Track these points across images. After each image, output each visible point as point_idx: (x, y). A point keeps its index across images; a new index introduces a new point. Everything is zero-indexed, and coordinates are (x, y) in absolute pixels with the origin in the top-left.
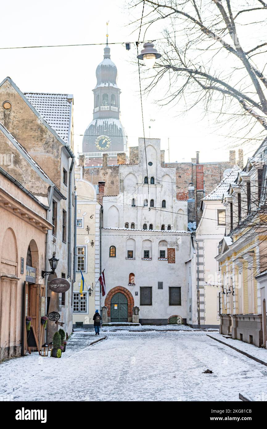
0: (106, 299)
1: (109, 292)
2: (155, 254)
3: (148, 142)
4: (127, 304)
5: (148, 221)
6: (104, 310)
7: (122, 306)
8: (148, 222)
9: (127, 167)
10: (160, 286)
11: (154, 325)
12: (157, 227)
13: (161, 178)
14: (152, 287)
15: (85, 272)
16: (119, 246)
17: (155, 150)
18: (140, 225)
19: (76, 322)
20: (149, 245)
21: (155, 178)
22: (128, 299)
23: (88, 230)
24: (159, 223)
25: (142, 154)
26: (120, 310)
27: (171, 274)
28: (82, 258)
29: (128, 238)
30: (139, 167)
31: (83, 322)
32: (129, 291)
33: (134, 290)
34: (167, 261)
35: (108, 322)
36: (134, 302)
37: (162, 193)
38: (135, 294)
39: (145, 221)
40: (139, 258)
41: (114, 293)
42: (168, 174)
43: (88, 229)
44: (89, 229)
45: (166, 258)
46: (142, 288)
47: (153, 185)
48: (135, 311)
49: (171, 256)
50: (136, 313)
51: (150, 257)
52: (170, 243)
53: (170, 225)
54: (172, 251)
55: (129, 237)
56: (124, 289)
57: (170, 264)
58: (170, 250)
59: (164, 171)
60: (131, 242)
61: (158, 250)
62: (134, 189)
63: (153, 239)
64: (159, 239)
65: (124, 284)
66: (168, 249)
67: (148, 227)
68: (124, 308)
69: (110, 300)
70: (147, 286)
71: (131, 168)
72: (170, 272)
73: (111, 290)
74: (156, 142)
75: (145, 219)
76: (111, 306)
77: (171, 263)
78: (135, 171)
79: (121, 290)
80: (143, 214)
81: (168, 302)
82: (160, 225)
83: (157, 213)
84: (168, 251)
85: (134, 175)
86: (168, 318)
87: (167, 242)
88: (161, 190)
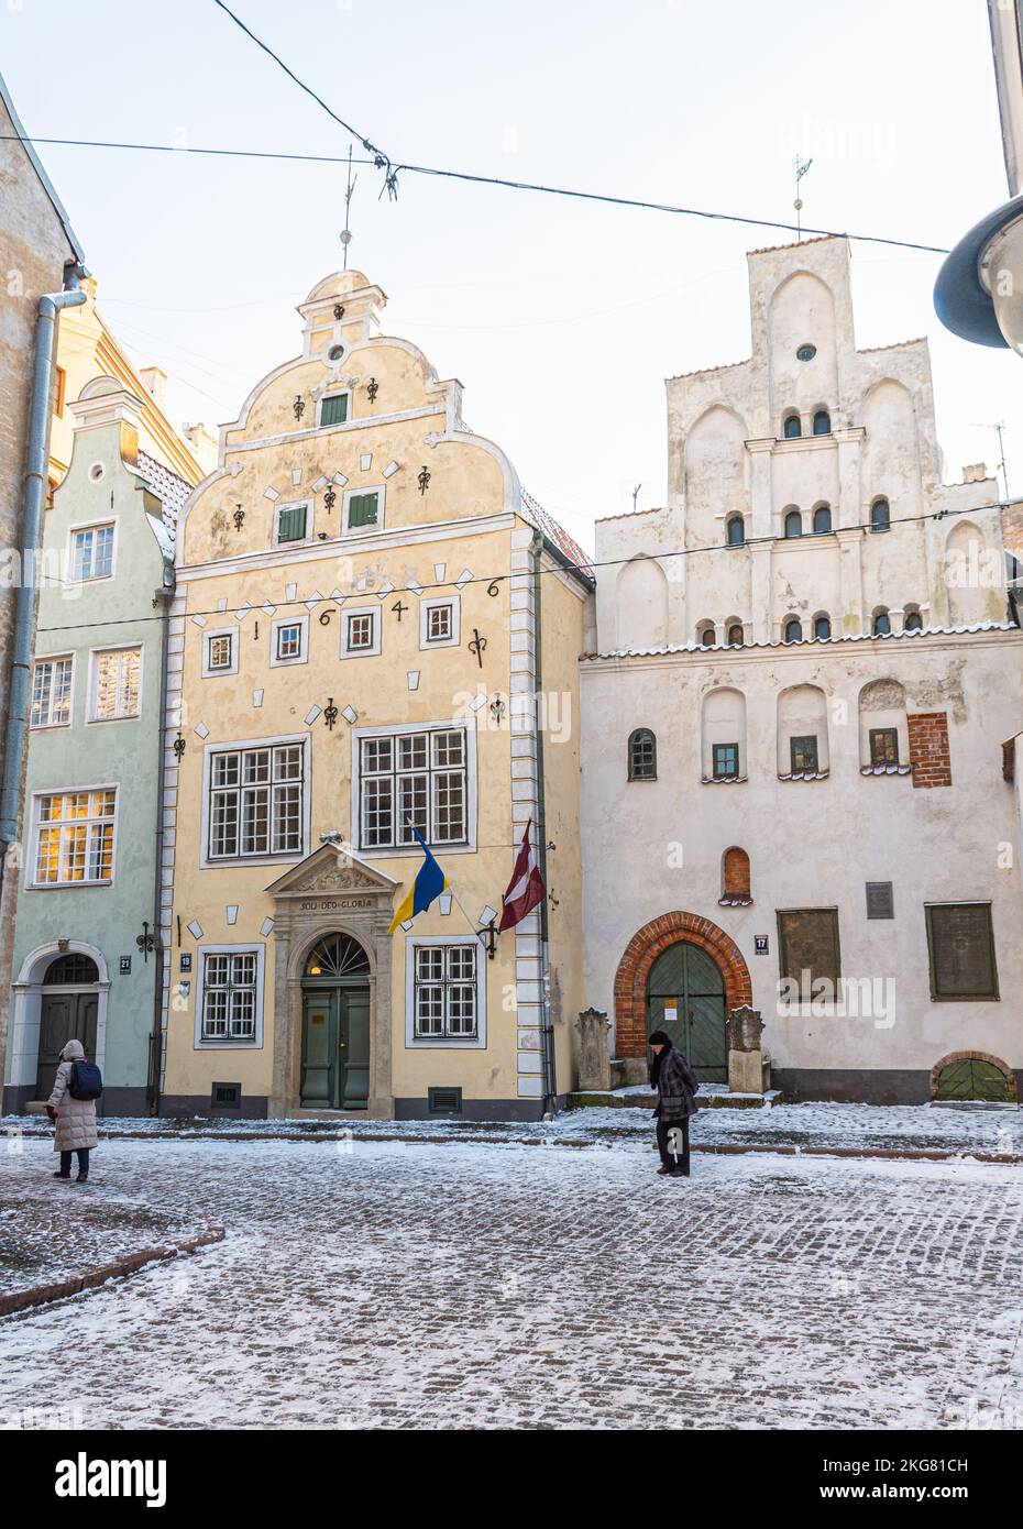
0: (618, 976)
1: (633, 941)
2: (844, 747)
3: (789, 261)
4: (725, 996)
5: (806, 602)
6: (592, 1027)
7: (699, 1004)
8: (804, 606)
9: (698, 384)
10: (880, 901)
11: (858, 1100)
12: (849, 620)
13: (856, 400)
14: (837, 910)
15: (467, 843)
16: (669, 728)
17: (827, 287)
18: (766, 622)
19: (430, 1089)
20: (816, 713)
21: (832, 406)
22: (726, 973)
23: (478, 648)
24: (859, 601)
25: (761, 318)
26: (691, 1023)
27: (930, 839)
28: (456, 780)
29: (711, 688)
30: (750, 375)
31: (460, 1089)
32: (724, 934)
33: (748, 929)
34: (910, 779)
35: (612, 1089)
36: (750, 986)
37: (870, 465)
38: (754, 945)
39: (789, 601)
40: (766, 772)
41: (656, 947)
42: (889, 375)
43: (478, 645)
44: (482, 643)
45: (902, 763)
46: (782, 916)
47: (822, 441)
48: (739, 1029)
49: (926, 754)
50: (747, 1043)
51: (822, 766)
52: (915, 688)
53: (917, 606)
54: (930, 727)
55: (716, 682)
56: (702, 924)
57: (924, 791)
58: (919, 723)
59: (873, 365)
60: (724, 706)
61: (861, 728)
62: (732, 471)
63: (830, 681)
64: (862, 675)
65: (703, 900)
66: (909, 717)
67: (807, 630)
68: (711, 1015)
69: (642, 980)
70: (812, 906)
71: (717, 387)
72: (929, 829)
73: (641, 931)
74: (827, 251)
75: (790, 592)
76: (648, 1004)
77: (928, 785)
78: (736, 395)
79: (687, 930)
80: (780, 574)
81: (925, 981)
82: (864, 611)
83: (844, 556)
84: (910, 730)
85: (730, 410)
86: (930, 1067)
87: (901, 686)
88: (864, 454)
